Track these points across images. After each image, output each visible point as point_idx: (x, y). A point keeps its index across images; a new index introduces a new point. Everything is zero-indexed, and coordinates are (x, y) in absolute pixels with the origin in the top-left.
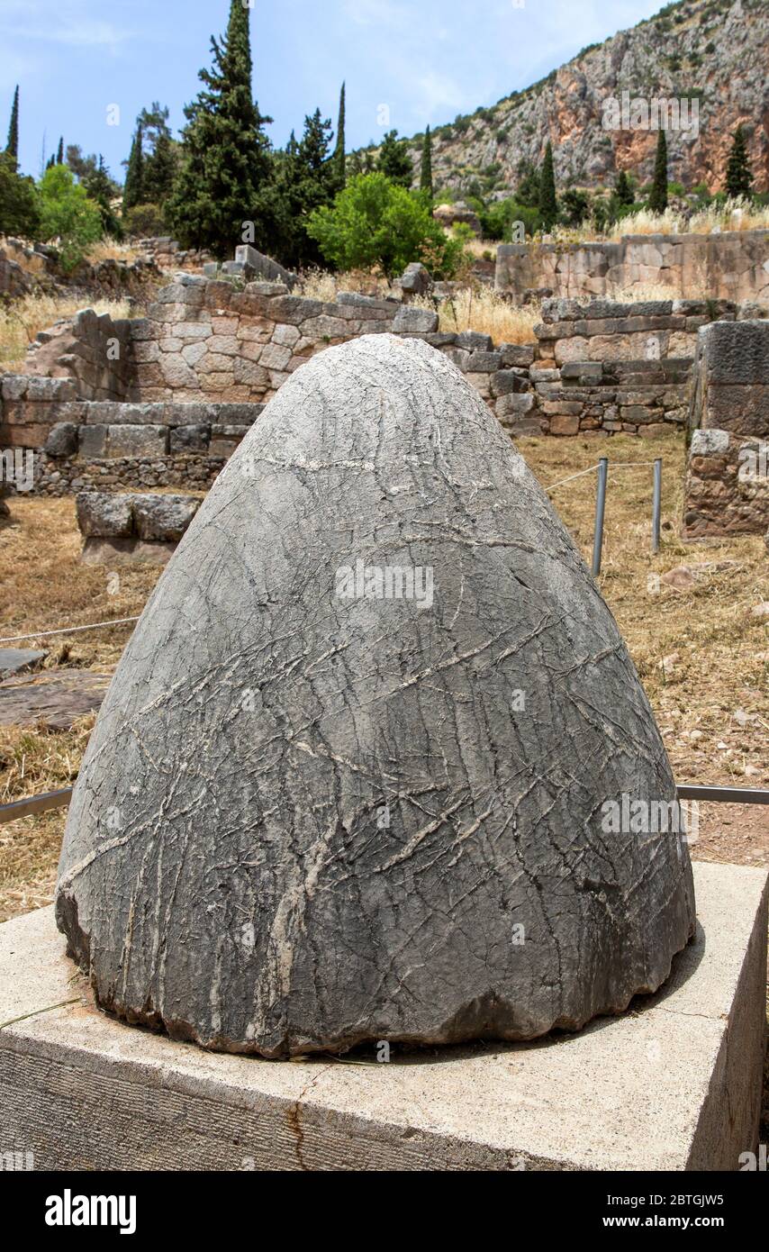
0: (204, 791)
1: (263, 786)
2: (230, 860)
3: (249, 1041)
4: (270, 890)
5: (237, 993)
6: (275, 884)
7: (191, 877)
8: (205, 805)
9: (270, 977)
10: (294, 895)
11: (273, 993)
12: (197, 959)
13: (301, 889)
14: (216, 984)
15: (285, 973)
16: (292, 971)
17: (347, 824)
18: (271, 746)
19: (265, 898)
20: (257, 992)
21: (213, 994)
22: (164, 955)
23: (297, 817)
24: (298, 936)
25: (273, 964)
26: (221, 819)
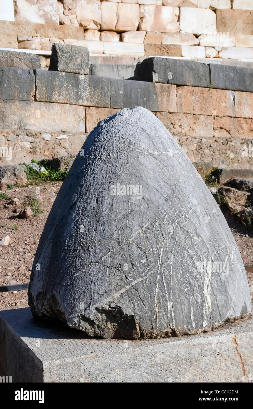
0: (173, 256)
1: (190, 251)
2: (188, 274)
3: (204, 328)
4: (201, 281)
5: (199, 314)
6: (202, 279)
7: (176, 283)
8: (174, 260)
9: (206, 306)
10: (207, 281)
11: (208, 311)
12: (185, 307)
13: (208, 279)
14: (192, 313)
15: (210, 304)
16: (211, 303)
17: (213, 259)
18: (188, 239)
19: (200, 283)
20: (204, 312)
21: (192, 317)
22: (173, 310)
23: (202, 259)
24: (210, 292)
25: (206, 302)
26: (181, 263)
